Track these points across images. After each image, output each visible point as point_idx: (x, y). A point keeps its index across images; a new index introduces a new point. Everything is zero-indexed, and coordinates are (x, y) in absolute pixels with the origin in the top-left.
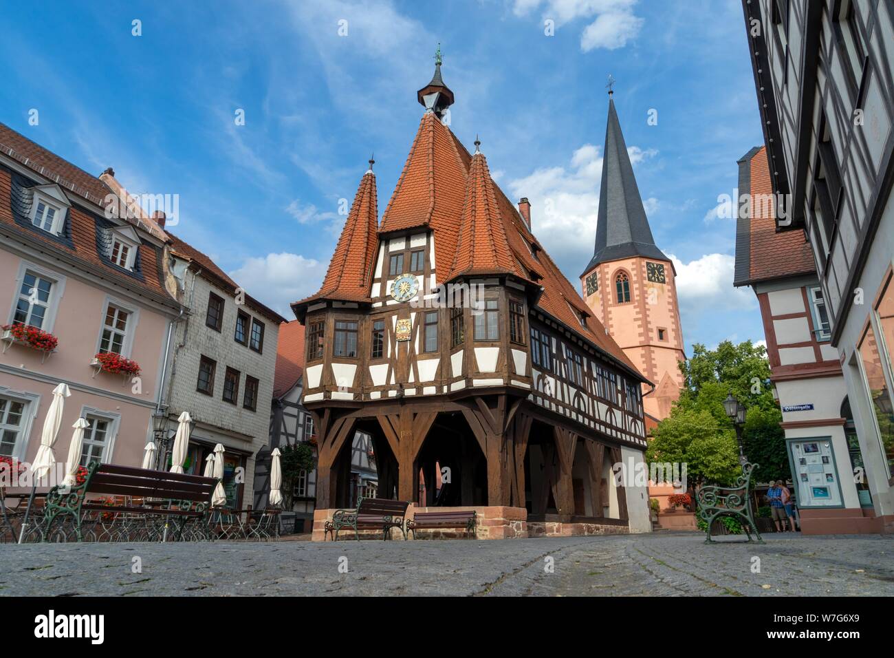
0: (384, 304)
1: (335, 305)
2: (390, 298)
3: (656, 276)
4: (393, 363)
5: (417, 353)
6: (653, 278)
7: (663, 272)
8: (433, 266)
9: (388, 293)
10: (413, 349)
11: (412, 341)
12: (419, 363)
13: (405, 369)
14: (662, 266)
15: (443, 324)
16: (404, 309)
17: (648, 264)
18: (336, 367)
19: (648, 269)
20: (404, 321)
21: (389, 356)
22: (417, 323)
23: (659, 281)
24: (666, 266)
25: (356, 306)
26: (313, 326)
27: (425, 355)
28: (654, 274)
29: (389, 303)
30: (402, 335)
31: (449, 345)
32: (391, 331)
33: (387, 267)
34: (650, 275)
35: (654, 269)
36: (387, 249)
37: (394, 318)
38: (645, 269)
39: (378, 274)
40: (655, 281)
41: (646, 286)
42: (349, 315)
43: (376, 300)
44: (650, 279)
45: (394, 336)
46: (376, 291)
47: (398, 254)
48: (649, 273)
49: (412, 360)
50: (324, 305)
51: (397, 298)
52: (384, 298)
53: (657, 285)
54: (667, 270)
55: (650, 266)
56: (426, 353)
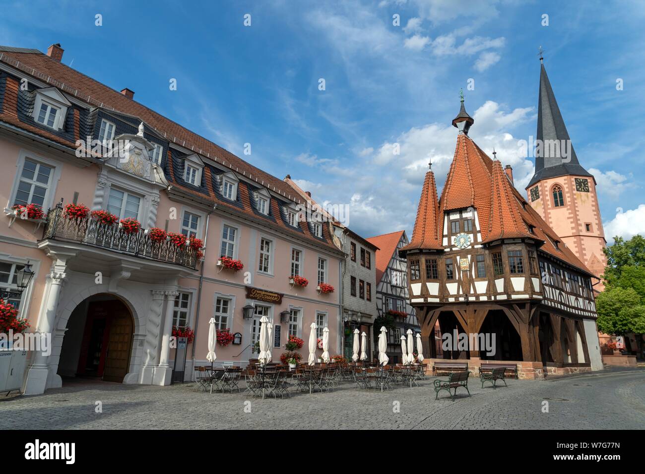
0: (451, 250)
1: (424, 251)
2: (454, 246)
3: (582, 187)
4: (460, 282)
5: (474, 277)
6: (580, 189)
7: (587, 184)
8: (478, 229)
9: (453, 243)
10: (471, 275)
11: (470, 271)
12: (476, 283)
13: (468, 286)
14: (587, 180)
15: (488, 262)
16: (463, 253)
17: (576, 179)
18: (429, 285)
19: (576, 183)
20: (465, 259)
21: (457, 279)
22: (472, 260)
23: (584, 191)
24: (589, 180)
25: (435, 251)
26: (411, 262)
27: (478, 279)
28: (580, 186)
29: (454, 249)
30: (465, 267)
31: (493, 274)
32: (457, 265)
33: (450, 229)
34: (578, 187)
35: (581, 182)
36: (449, 219)
37: (458, 258)
38: (574, 183)
39: (445, 233)
40: (581, 191)
41: (575, 194)
42: (432, 256)
43: (446, 247)
44: (578, 190)
45: (459, 268)
46: (445, 242)
47: (455, 221)
48: (577, 186)
49: (471, 281)
50: (418, 251)
51: (459, 247)
52: (451, 246)
53: (583, 193)
54: (590, 182)
55: (578, 181)
56: (480, 277)
